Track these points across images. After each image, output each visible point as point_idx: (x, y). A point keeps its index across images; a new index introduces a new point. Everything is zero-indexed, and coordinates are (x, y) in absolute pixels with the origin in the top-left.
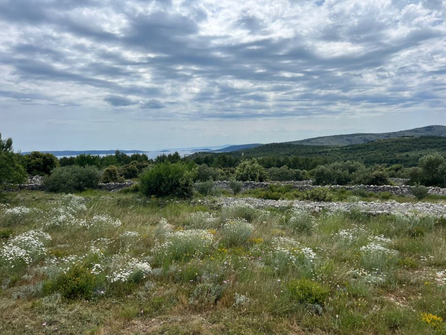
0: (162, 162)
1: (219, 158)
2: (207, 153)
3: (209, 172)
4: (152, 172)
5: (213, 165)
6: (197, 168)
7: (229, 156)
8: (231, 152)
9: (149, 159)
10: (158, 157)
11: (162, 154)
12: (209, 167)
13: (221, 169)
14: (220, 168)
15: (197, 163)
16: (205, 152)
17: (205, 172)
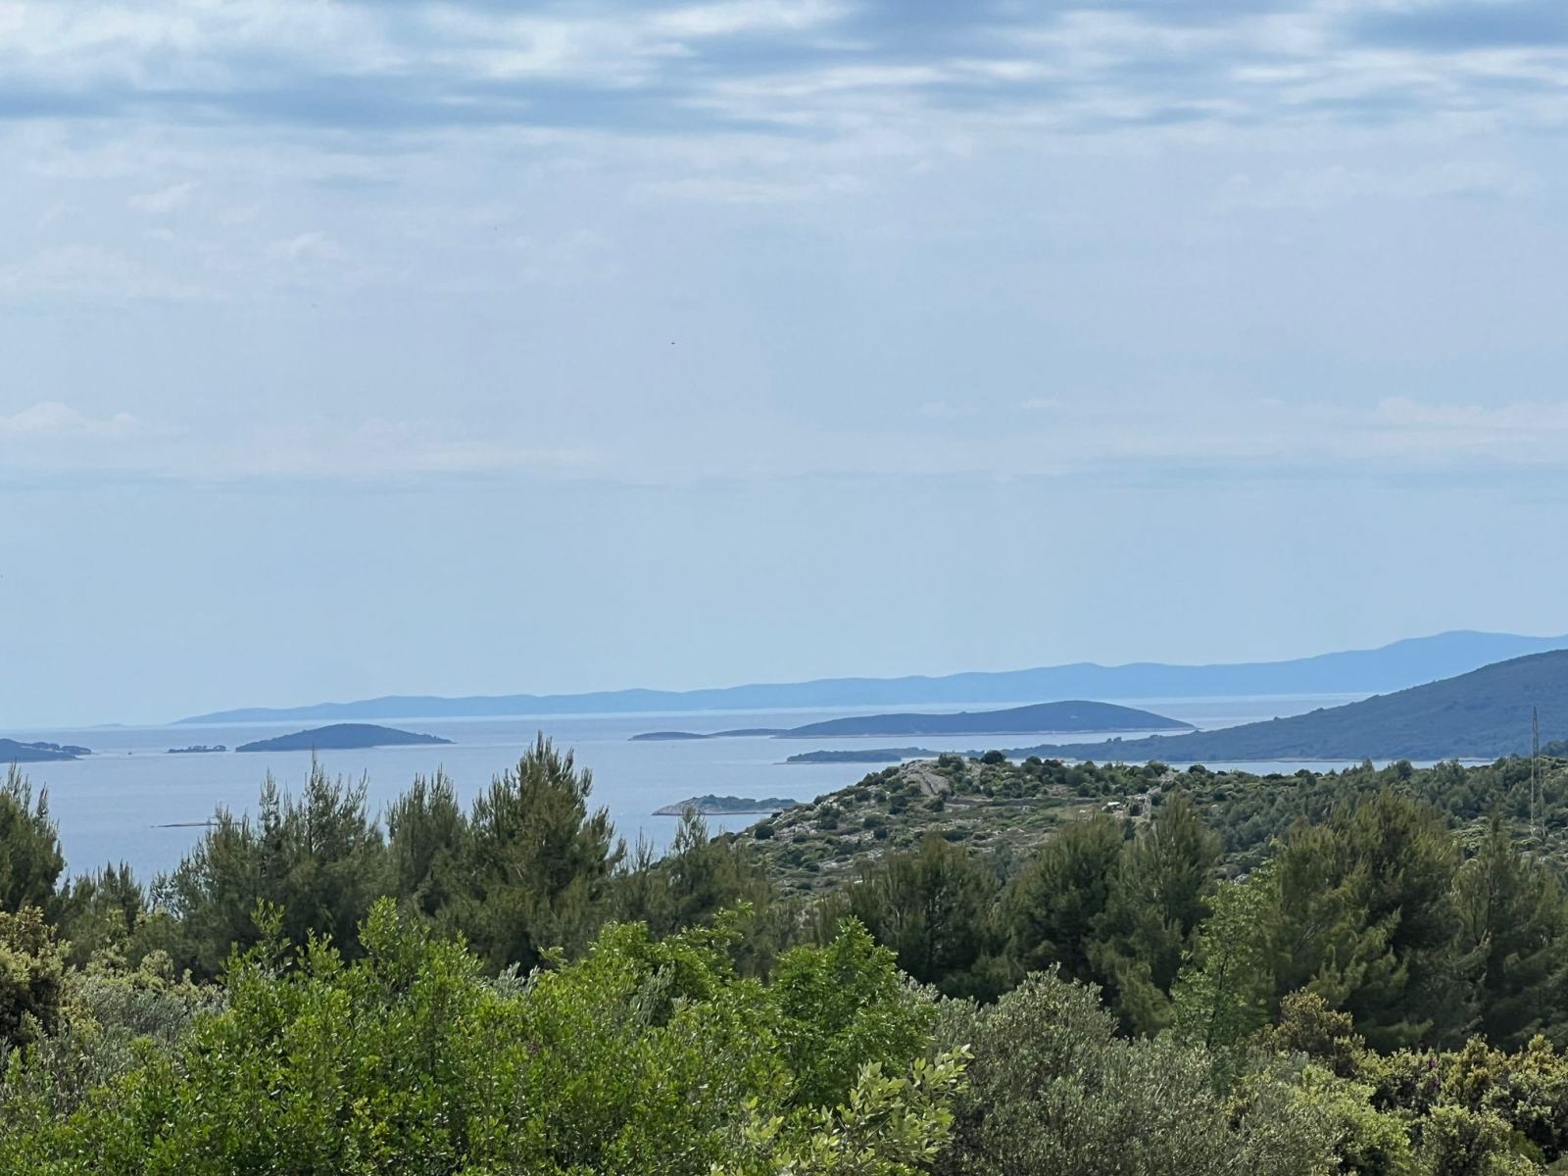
0: (322, 952)
1: (1302, 877)
2: (1087, 783)
3: (1128, 1127)
4: (154, 1119)
5: (1194, 995)
6: (945, 1069)
7: (1473, 833)
8: (1515, 776)
9: (64, 882)
10: (227, 840)
11: (296, 796)
12: (1127, 1030)
13: (1345, 1069)
14: (1321, 1049)
15: (920, 965)
16: (1045, 771)
17: (1055, 1122)
